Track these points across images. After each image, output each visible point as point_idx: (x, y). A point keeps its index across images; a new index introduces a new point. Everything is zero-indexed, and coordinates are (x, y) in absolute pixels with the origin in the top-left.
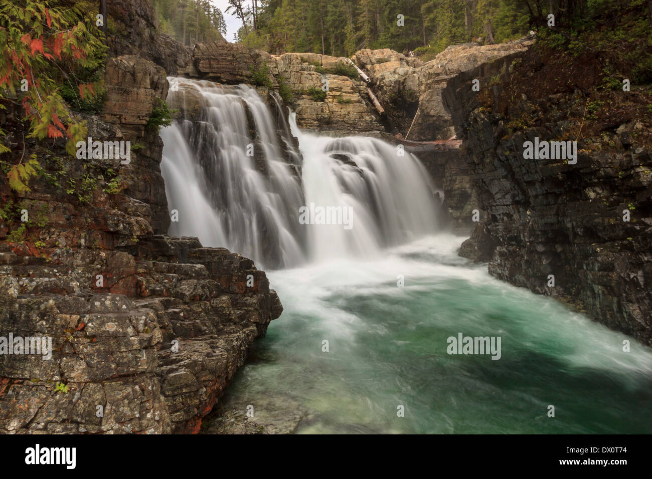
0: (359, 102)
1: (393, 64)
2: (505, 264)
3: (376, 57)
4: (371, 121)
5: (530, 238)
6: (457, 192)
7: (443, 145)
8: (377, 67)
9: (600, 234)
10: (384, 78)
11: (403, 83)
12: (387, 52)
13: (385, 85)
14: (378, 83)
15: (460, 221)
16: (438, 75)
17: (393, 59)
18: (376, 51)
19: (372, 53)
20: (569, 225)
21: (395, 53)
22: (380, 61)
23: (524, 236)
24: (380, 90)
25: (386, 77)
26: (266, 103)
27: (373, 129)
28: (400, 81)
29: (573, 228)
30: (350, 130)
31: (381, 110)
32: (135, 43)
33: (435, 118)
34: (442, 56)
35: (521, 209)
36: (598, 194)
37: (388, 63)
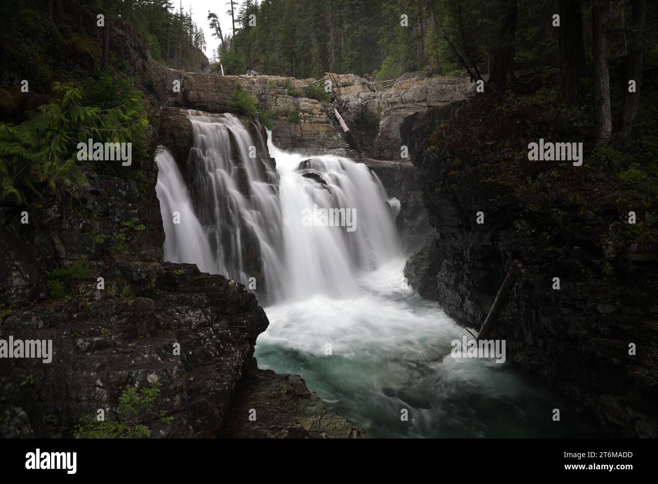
0: (327, 122)
1: (357, 88)
2: (451, 275)
3: (342, 81)
4: (337, 140)
5: (470, 256)
6: (411, 205)
7: (400, 165)
8: (343, 90)
9: (524, 258)
10: (349, 101)
11: (365, 107)
12: (352, 76)
13: (350, 107)
14: (344, 105)
15: (414, 229)
16: (395, 103)
17: (356, 83)
18: (342, 75)
19: (338, 77)
20: (502, 249)
21: (358, 78)
22: (345, 85)
23: (466, 254)
24: (346, 111)
25: (351, 100)
26: (248, 130)
27: (339, 147)
28: (362, 105)
29: (504, 251)
30: (319, 147)
31: (346, 129)
32: (130, 73)
33: (393, 141)
34: (399, 85)
35: (464, 232)
36: (523, 225)
37: (352, 87)
